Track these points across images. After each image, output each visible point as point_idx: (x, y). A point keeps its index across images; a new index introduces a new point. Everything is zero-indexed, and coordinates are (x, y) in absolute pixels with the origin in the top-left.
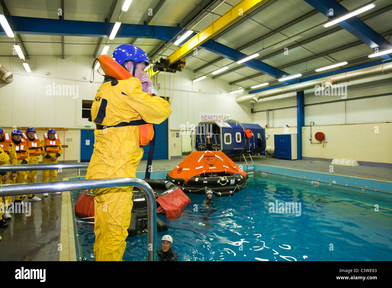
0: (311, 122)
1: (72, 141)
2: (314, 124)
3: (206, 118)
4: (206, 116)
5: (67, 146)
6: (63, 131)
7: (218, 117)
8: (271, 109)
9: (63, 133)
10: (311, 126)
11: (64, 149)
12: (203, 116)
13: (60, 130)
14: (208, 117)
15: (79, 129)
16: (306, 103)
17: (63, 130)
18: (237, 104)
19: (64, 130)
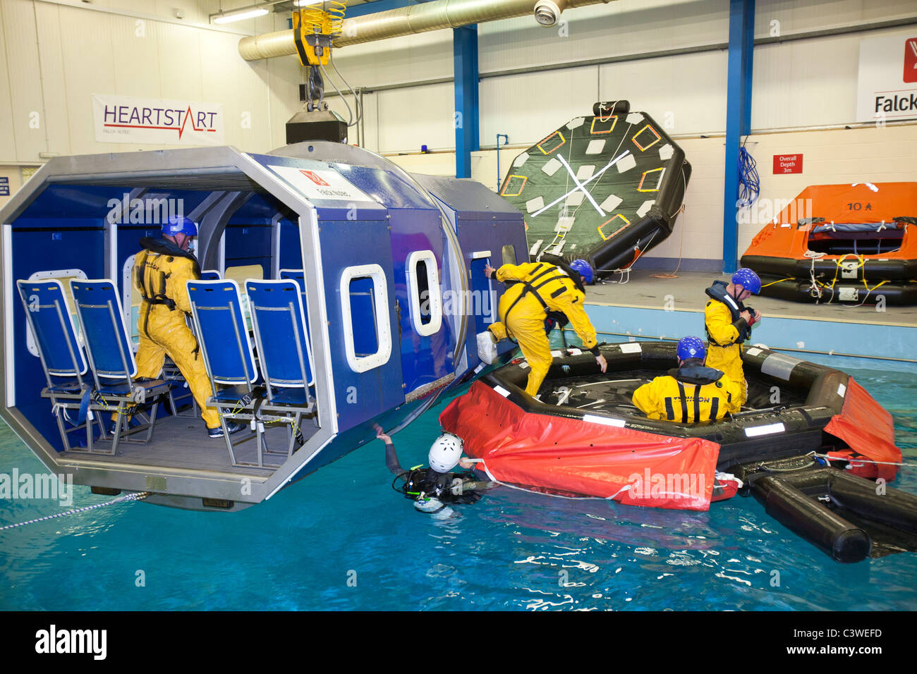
0: (498, 136)
2: (507, 143)
3: (124, 118)
4: (123, 111)
7: (175, 116)
8: (369, 85)
10: (498, 149)
12: (111, 109)
14: (130, 111)
16: (483, 68)
18: (245, 62)
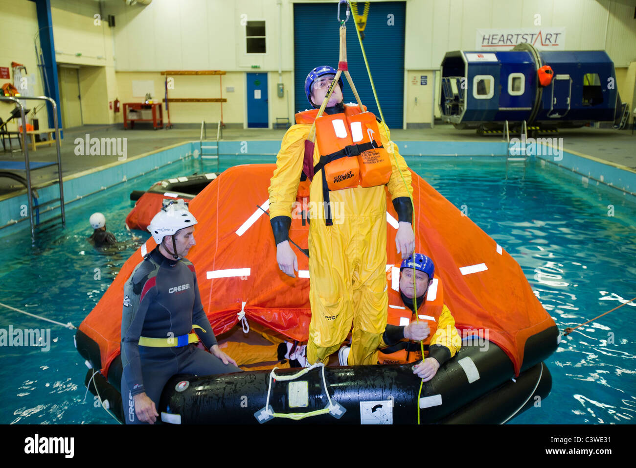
1: (233, 91)
4: (494, 35)
5: (225, 100)
6: (219, 76)
7: (529, 37)
9: (219, 79)
11: (222, 104)
12: (487, 37)
13: (215, 74)
14: (498, 37)
15: (245, 72)
17: (218, 74)
19: (221, 75)
